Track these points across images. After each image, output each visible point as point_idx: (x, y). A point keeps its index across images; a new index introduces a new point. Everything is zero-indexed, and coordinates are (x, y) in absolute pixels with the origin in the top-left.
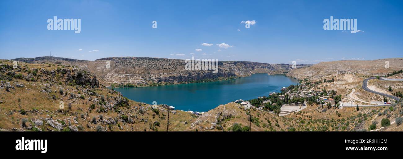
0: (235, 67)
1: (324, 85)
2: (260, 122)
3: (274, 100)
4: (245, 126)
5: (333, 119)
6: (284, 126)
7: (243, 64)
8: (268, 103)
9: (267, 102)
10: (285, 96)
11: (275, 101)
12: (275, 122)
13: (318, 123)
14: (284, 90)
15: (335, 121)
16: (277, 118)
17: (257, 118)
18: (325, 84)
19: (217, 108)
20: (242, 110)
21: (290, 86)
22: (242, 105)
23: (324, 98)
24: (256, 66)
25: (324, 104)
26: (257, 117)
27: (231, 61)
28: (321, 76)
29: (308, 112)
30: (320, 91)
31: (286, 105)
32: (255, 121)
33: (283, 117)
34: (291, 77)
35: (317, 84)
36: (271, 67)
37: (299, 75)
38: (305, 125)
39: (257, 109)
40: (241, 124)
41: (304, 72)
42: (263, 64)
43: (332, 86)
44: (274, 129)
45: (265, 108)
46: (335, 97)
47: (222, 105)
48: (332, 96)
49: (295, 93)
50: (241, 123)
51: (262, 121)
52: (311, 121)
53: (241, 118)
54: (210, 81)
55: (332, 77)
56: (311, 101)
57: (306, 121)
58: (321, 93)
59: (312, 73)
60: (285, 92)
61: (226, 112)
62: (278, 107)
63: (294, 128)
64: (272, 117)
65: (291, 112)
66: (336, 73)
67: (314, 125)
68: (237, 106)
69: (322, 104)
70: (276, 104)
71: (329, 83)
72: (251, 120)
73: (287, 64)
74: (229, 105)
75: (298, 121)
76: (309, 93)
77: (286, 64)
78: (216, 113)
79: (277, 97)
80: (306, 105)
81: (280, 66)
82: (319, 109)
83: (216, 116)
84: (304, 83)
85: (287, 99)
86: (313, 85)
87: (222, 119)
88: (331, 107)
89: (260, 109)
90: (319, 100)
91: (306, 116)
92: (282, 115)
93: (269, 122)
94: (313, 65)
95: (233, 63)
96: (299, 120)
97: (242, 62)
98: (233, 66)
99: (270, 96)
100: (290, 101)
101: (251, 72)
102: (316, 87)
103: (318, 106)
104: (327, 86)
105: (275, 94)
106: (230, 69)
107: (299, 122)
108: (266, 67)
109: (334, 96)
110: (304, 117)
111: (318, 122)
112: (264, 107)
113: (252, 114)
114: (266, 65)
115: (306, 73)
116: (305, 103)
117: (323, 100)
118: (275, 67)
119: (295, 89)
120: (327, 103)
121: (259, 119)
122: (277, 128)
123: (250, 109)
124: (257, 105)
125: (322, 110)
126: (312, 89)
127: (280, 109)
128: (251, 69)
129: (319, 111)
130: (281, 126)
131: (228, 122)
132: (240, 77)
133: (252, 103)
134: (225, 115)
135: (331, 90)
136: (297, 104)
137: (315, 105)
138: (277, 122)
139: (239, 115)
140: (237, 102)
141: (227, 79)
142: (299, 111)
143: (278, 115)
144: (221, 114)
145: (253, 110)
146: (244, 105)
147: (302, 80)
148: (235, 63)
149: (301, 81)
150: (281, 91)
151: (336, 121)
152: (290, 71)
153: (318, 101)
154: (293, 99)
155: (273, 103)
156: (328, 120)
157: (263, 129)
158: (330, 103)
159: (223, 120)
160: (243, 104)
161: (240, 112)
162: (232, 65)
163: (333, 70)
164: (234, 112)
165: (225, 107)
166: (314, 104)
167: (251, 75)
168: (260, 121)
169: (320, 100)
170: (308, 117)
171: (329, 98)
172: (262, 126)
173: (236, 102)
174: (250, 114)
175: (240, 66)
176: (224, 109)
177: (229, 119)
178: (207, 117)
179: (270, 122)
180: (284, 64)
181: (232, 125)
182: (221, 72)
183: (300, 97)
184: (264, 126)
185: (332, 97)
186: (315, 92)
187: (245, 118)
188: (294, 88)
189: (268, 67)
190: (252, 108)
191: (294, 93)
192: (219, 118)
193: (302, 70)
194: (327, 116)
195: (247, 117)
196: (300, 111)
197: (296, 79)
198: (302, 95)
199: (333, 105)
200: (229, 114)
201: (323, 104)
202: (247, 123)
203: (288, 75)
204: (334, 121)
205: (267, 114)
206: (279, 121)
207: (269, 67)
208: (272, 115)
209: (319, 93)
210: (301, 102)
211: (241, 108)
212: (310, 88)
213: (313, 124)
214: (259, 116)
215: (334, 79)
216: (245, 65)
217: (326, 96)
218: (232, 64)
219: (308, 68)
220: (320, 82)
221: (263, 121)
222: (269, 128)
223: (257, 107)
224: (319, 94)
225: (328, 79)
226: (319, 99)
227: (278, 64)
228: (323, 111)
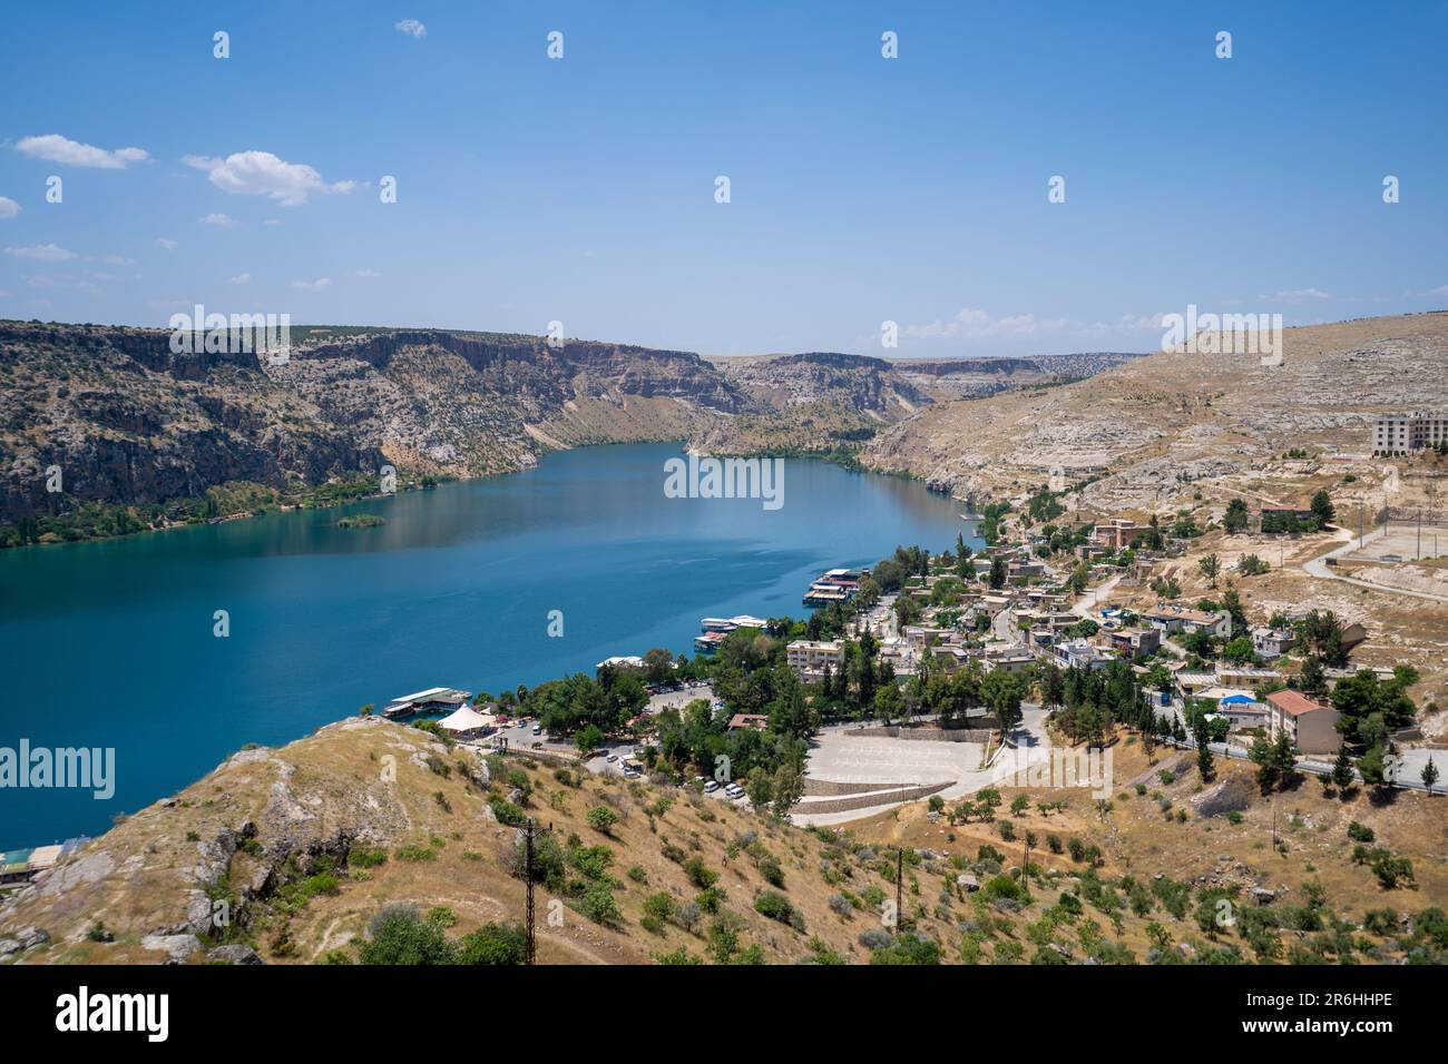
0: (381, 383)
1: (1229, 563)
2: (620, 887)
3: (743, 685)
4: (483, 923)
5: (1315, 896)
6: (833, 917)
7: (455, 362)
8: (692, 708)
9: (680, 701)
10: (849, 653)
11: (761, 697)
12: (757, 880)
13: (1161, 916)
14: (833, 592)
15: (1335, 923)
16: (775, 847)
17: (595, 853)
18: (1232, 553)
19: (199, 792)
20: (455, 788)
21: (889, 555)
22: (448, 737)
23: (1227, 681)
24: (580, 381)
25: (1220, 738)
26: (590, 840)
27: (337, 331)
28: (1193, 469)
29: (1060, 806)
30: (1185, 613)
31: (852, 726)
32: (573, 876)
33: (826, 836)
34: (906, 476)
35: (1156, 543)
36: (713, 385)
37: (972, 459)
38: (1032, 917)
39: (595, 765)
40: (440, 914)
41: (1020, 429)
42: (647, 354)
43: (1317, 568)
44: (746, 941)
45: (661, 757)
46: (1343, 684)
47: (260, 754)
48: (1311, 667)
49: (943, 621)
50: (442, 900)
51: (637, 876)
52: (1094, 894)
53: (441, 854)
54: (125, 527)
55: (1319, 486)
56: (1087, 708)
57: (1041, 885)
58: (1190, 630)
59: (1107, 439)
60: (850, 616)
61: (296, 813)
62: (779, 747)
63: (926, 937)
64: (730, 836)
65: (903, 797)
66: (1356, 439)
67: (1119, 933)
68: (408, 747)
69: (1202, 739)
70: (762, 724)
71: (1281, 539)
72: (537, 870)
73: (867, 361)
74: (330, 749)
75: (966, 878)
76: (1067, 630)
77: (857, 360)
78: (193, 837)
79: (771, 660)
80: (1044, 739)
81: (798, 376)
82: (1168, 780)
83: (199, 868)
84: (1021, 536)
85: (868, 678)
86: (1110, 552)
87: (258, 883)
88: (1300, 779)
89: (618, 768)
90: (1166, 702)
91: (1041, 840)
92: (822, 821)
93: (700, 878)
94: (1113, 364)
95: (359, 351)
96: (979, 875)
97: (445, 339)
98: (360, 374)
99: (710, 646)
100: (896, 696)
101: (529, 428)
102: (1146, 571)
103: (1159, 752)
104: (1252, 566)
105: (753, 632)
106: (325, 405)
107: (972, 889)
108: (668, 384)
109: (1333, 675)
110: (1019, 846)
111: (1159, 903)
112: (651, 752)
113: (544, 814)
114: (671, 371)
115: (1047, 441)
116: (1034, 717)
117: (1211, 705)
118: (758, 388)
119: (943, 587)
120: (1249, 740)
121: (607, 856)
122: (775, 930)
123: (532, 775)
124: (592, 730)
125: (1197, 799)
126: (1102, 592)
127: (800, 768)
128: (530, 404)
129: (1167, 807)
130: (806, 914)
131: (314, 903)
132: (429, 484)
133: (548, 718)
134: (284, 847)
135: (1299, 610)
136: (954, 726)
137: (1127, 744)
138: (776, 880)
139: (425, 829)
140: (402, 717)
141: (299, 500)
142: (979, 787)
143: (778, 822)
144: (245, 841)
145: (559, 777)
146: (469, 735)
147: (1006, 508)
148: (382, 349)
149: (997, 513)
150: (811, 602)
151: (1349, 928)
152: (894, 420)
153: (1159, 710)
154: (923, 682)
155: (735, 710)
156: (1265, 900)
157: (645, 948)
158: (1284, 743)
159: (267, 891)
160: (461, 727)
161: (430, 801)
162: (351, 364)
163: (1325, 408)
164: (373, 803)
165: (285, 769)
166: (1124, 736)
167: (528, 458)
168: (616, 873)
169: (1178, 705)
170: (1055, 846)
171: (1273, 687)
172: (632, 913)
173: (395, 717)
174: (529, 815)
175: (423, 373)
176: (280, 787)
177: (324, 879)
178: (100, 890)
179: (714, 877)
180: (839, 360)
181: (359, 929)
182: (236, 436)
183: (988, 666)
184: (661, 914)
185: (1312, 685)
186: (1131, 621)
187: (476, 858)
188: (932, 580)
189: (689, 388)
190: (550, 762)
191: (928, 625)
192: (228, 875)
193: (1005, 410)
194: (1253, 859)
195: (497, 847)
196: (983, 795)
197: (945, 491)
198: (1006, 642)
199: (1314, 764)
200: (330, 833)
201: (1212, 746)
202: (505, 897)
203: (874, 456)
204: (1325, 920)
205: (681, 812)
206: (790, 874)
207: (699, 387)
208: (731, 818)
209: (1171, 634)
210: (990, 706)
211: (439, 768)
212: (1079, 586)
213: (1106, 922)
214: (607, 833)
215: (1340, 499)
216: (479, 368)
217: (1247, 671)
218: (348, 355)
219: (1067, 393)
220: (1187, 530)
221: (652, 877)
222: (698, 935)
223: (594, 747)
224: (1171, 646)
225: (1272, 502)
226: (1166, 688)
227: (785, 360)
228: (1209, 810)
